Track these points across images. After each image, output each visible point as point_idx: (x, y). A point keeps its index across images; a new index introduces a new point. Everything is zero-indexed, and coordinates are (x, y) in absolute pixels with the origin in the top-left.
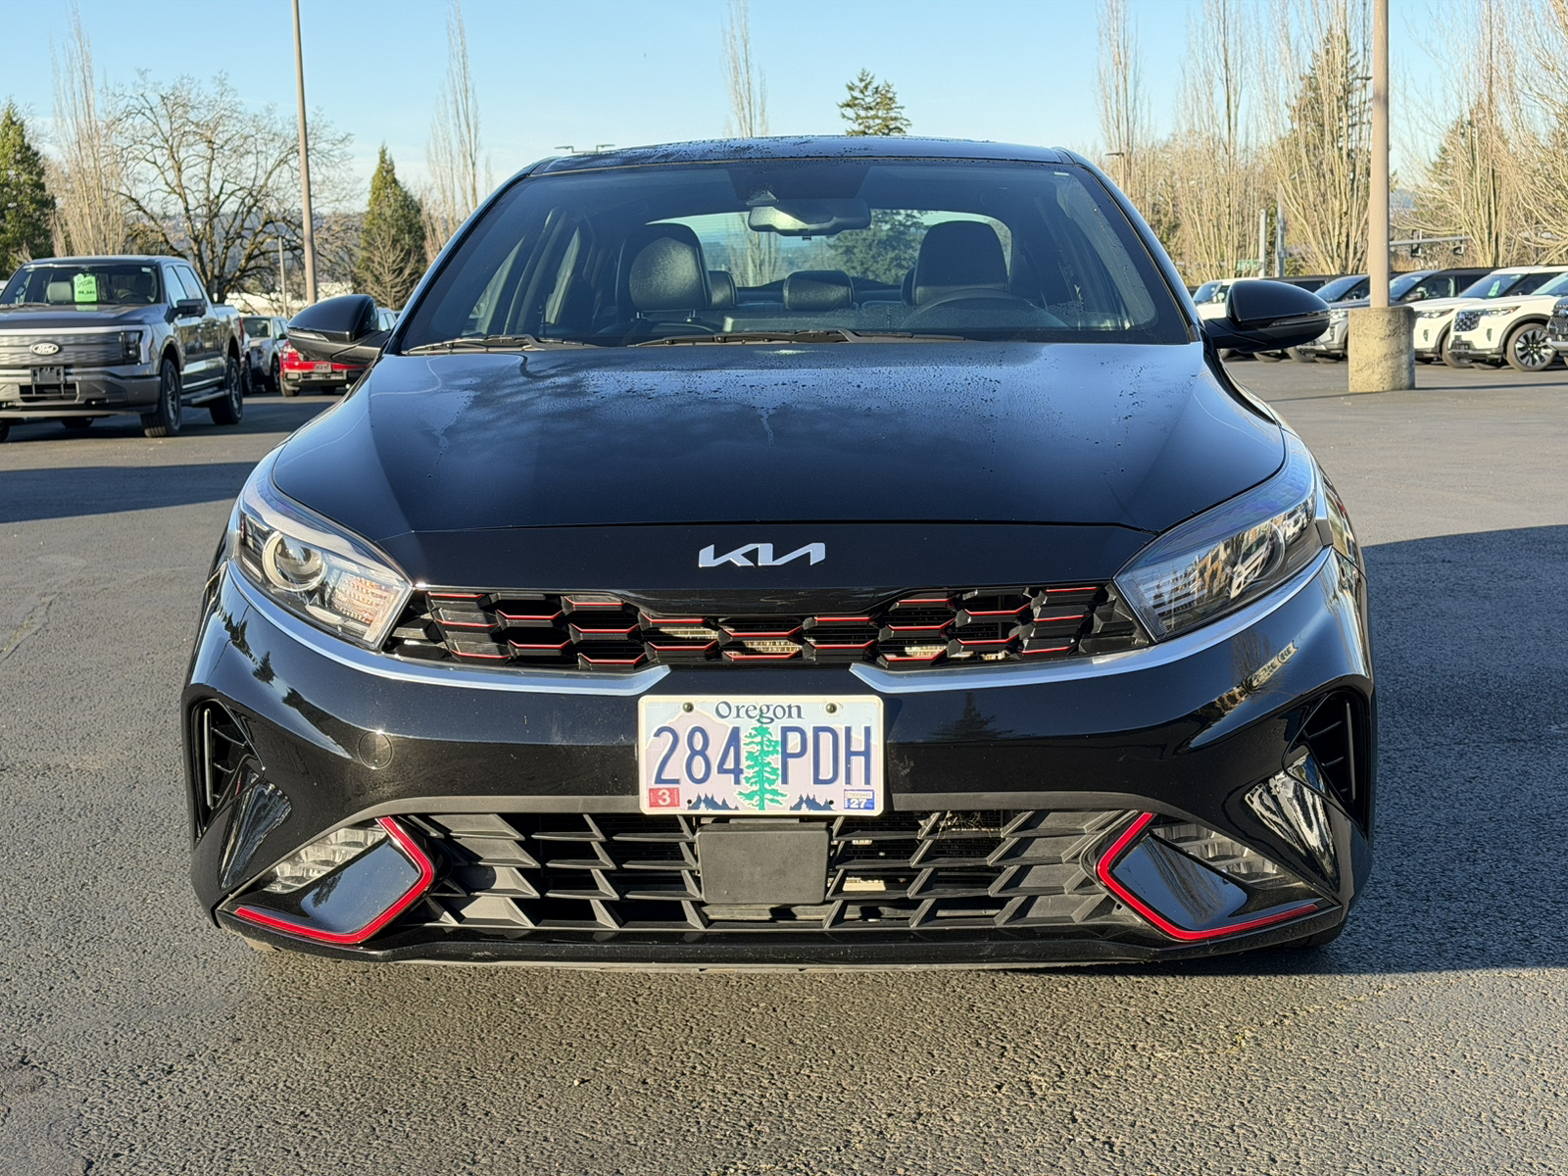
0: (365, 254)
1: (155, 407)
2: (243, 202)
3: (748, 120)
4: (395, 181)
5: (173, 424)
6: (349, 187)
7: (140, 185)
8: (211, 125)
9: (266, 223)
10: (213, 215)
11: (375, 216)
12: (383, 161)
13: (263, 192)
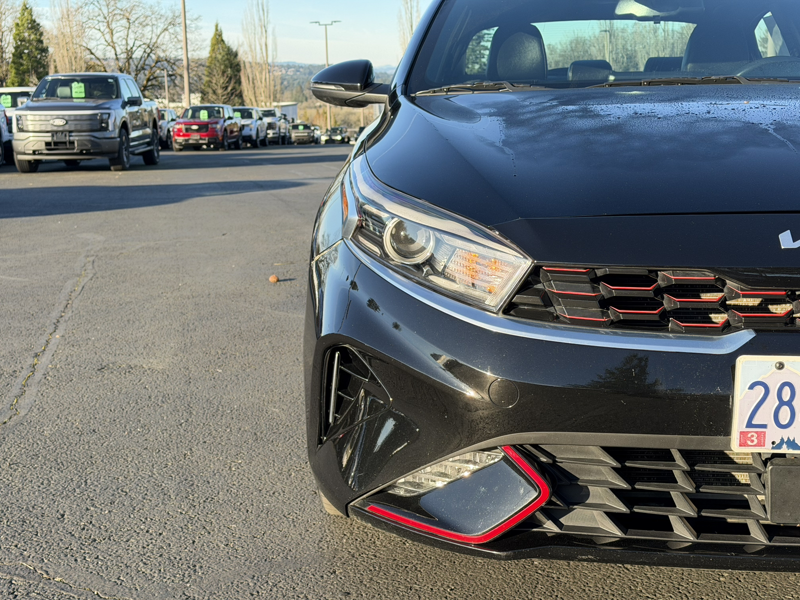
0: (208, 79)
1: (116, 155)
2: (145, 52)
3: (410, 9)
4: (223, 41)
5: (126, 163)
6: (199, 43)
7: (92, 41)
8: (129, 10)
9: (157, 62)
10: (129, 58)
11: (213, 59)
12: (217, 30)
13: (155, 46)
